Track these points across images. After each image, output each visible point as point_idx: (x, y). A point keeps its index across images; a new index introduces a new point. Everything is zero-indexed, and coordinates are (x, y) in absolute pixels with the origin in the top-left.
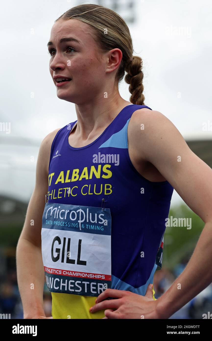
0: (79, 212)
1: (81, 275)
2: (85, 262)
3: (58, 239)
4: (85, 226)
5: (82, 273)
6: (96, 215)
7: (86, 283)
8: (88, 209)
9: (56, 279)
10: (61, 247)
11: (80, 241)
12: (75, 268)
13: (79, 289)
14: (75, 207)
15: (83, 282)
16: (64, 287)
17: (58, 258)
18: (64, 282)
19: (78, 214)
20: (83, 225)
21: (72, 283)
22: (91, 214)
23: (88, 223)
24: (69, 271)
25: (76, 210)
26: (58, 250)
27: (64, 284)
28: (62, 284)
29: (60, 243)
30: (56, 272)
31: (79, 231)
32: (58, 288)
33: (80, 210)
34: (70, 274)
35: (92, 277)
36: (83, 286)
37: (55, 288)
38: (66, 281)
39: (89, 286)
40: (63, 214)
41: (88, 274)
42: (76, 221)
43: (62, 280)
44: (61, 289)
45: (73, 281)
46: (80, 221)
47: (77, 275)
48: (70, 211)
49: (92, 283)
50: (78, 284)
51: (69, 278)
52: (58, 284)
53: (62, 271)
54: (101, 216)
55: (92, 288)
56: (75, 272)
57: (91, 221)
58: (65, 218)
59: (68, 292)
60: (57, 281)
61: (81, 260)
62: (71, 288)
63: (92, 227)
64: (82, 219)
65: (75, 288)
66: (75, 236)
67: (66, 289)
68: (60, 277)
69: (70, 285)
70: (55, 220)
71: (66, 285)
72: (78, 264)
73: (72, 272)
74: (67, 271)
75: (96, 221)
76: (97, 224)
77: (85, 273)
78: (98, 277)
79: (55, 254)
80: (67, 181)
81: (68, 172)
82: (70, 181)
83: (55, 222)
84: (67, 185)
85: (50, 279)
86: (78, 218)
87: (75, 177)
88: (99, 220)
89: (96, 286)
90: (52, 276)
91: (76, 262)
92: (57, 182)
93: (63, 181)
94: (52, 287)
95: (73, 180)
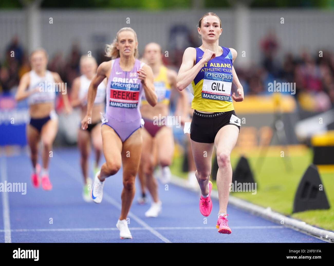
2: (225, 90)
3: (215, 83)
6: (229, 76)
7: (224, 97)
8: (226, 75)
9: (214, 96)
10: (216, 86)
11: (223, 84)
12: (222, 92)
14: (221, 73)
16: (217, 98)
17: (215, 89)
18: (217, 96)
19: (223, 76)
21: (220, 97)
23: (226, 79)
24: (219, 93)
26: (215, 87)
28: (216, 97)
29: (216, 84)
30: (214, 93)
32: (215, 98)
35: (226, 95)
36: (223, 98)
37: (214, 98)
39: (225, 98)
40: (216, 76)
46: (223, 78)
47: (222, 94)
48: (219, 75)
51: (219, 95)
52: (215, 97)
53: (217, 93)
55: (226, 98)
60: (215, 96)
61: (223, 90)
62: (220, 98)
63: (227, 80)
64: (224, 77)
65: (221, 98)
66: (221, 83)
67: (218, 99)
68: (216, 95)
69: (219, 98)
71: (218, 97)
75: (228, 78)
76: (229, 79)
77: (224, 94)
78: (227, 95)
79: (214, 88)
80: (215, 66)
81: (215, 64)
82: (216, 66)
83: (213, 78)
84: (216, 67)
85: (211, 95)
86: (222, 77)
87: (218, 66)
88: (229, 78)
89: (227, 98)
90: (212, 95)
91: (222, 90)
92: (211, 66)
93: (213, 66)
94: (212, 98)
95: (218, 67)
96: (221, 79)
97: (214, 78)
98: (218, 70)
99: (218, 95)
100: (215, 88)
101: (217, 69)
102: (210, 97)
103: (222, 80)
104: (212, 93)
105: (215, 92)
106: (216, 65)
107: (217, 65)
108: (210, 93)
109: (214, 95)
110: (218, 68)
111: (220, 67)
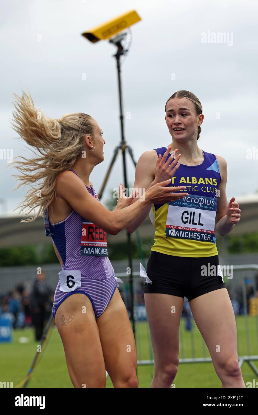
0: (201, 199)
1: (201, 230)
2: (203, 224)
3: (187, 212)
4: (203, 206)
5: (201, 229)
6: (210, 201)
7: (202, 235)
8: (206, 198)
10: (189, 216)
11: (200, 214)
12: (198, 227)
13: (199, 237)
14: (198, 196)
15: (201, 234)
16: (191, 236)
18: (191, 234)
20: (202, 206)
21: (195, 235)
22: (207, 200)
23: (205, 205)
24: (194, 229)
25: (198, 198)
26: (187, 218)
27: (191, 235)
28: (190, 235)
29: (188, 214)
30: (186, 229)
31: (199, 209)
32: (188, 237)
33: (202, 198)
34: (195, 230)
35: (205, 231)
36: (201, 236)
37: (186, 237)
38: (192, 233)
40: (190, 200)
41: (204, 230)
42: (198, 204)
43: (190, 233)
44: (189, 237)
45: (196, 234)
46: (200, 204)
47: (198, 230)
48: (195, 198)
49: (205, 235)
50: (198, 235)
51: (194, 232)
52: (187, 235)
53: (190, 228)
54: (213, 202)
55: (205, 237)
56: (197, 229)
57: (207, 204)
58: (191, 202)
59: (193, 239)
60: (186, 233)
61: (201, 223)
63: (207, 207)
64: (202, 203)
65: (197, 237)
66: (197, 211)
67: (192, 238)
68: (188, 231)
69: (194, 236)
70: (184, 202)
71: (192, 235)
72: (199, 225)
73: (196, 229)
74: (193, 229)
75: (210, 204)
76: (210, 206)
77: (203, 230)
78: (208, 232)
79: (185, 220)
80: (188, 182)
81: (188, 178)
82: (191, 183)
83: (183, 203)
84: (189, 185)
85: (181, 232)
86: (199, 202)
87: (195, 182)
88: (212, 203)
89: (207, 236)
90: (183, 231)
91: (198, 224)
92: (180, 182)
93: (185, 183)
94: (183, 236)
95: (193, 183)
96: (196, 205)
97: (185, 204)
98: (193, 189)
99: (191, 231)
100: (187, 221)
101: (190, 188)
102: (179, 235)
103: (198, 208)
104: (182, 228)
105: (188, 226)
106: (190, 180)
107: (193, 180)
108: (180, 228)
109: (185, 231)
110: (194, 185)
111: (197, 184)
